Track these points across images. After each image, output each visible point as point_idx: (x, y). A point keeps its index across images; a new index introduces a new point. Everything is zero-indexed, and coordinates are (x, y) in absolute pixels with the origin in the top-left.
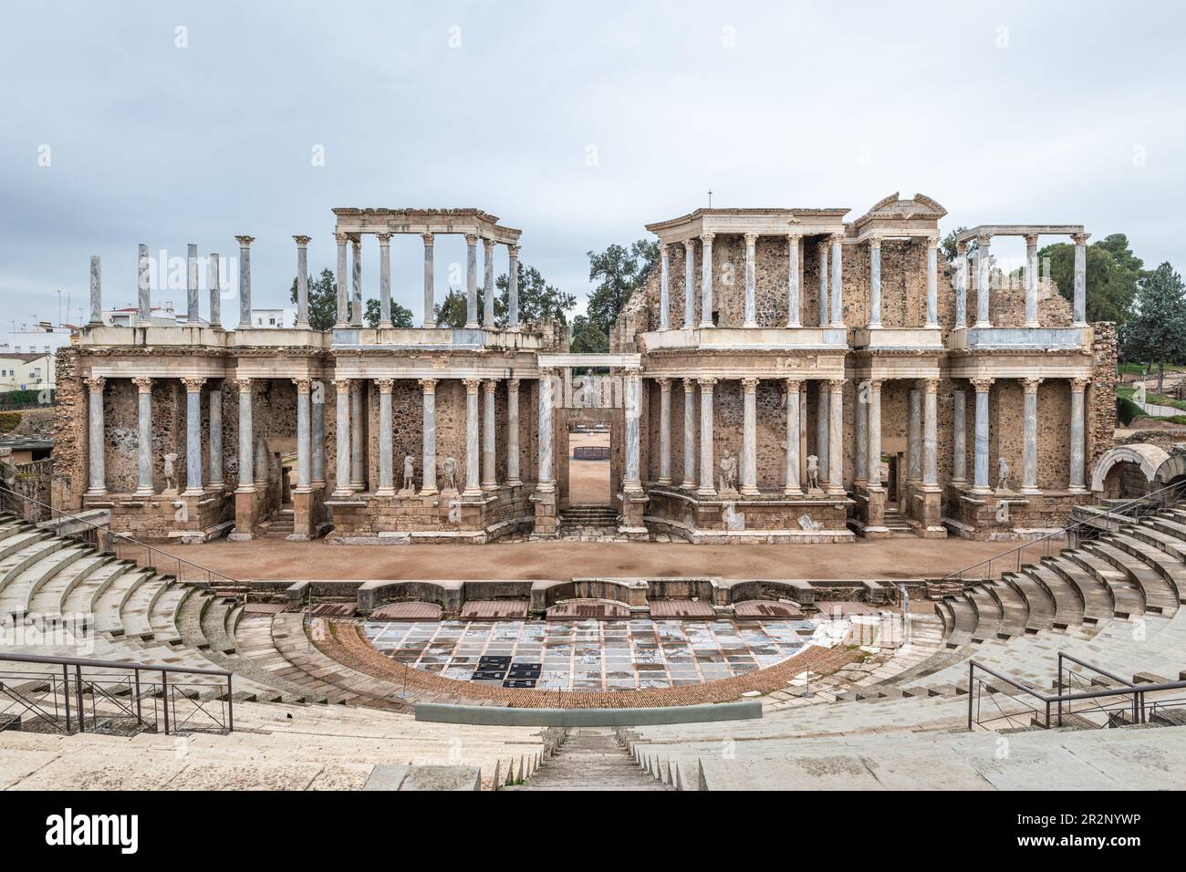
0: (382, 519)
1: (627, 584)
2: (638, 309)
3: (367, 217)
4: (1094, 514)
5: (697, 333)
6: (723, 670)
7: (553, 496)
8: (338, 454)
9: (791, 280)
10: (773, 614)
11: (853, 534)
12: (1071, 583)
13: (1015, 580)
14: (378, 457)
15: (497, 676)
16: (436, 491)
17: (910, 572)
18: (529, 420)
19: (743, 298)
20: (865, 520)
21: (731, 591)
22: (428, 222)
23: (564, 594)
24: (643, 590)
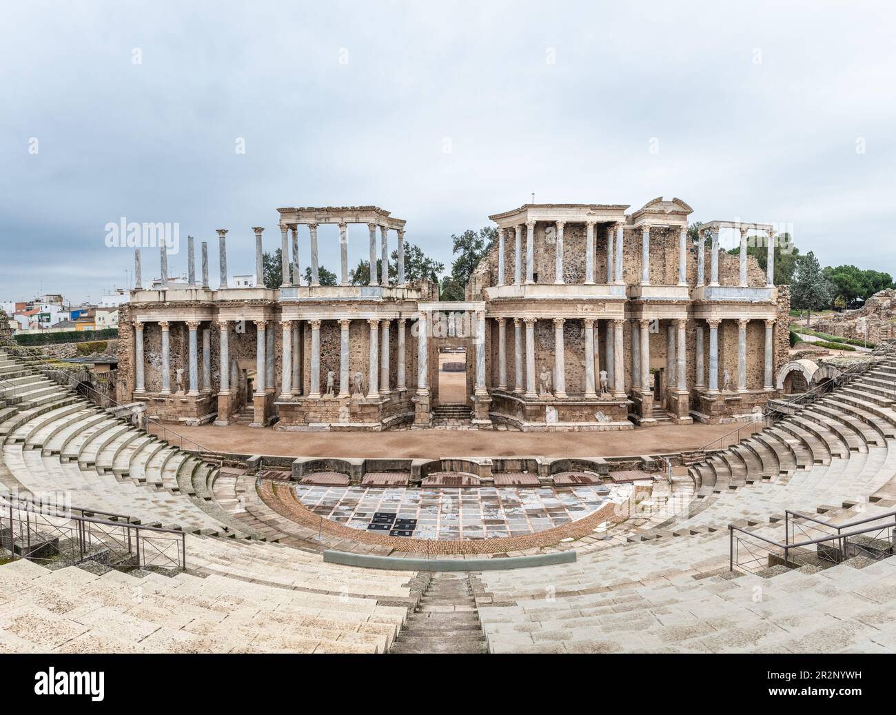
0: (311, 414)
1: (477, 462)
2: (484, 271)
3: (300, 213)
4: (780, 404)
5: (523, 288)
6: (546, 523)
7: (428, 398)
8: (283, 371)
9: (588, 252)
10: (580, 482)
11: (632, 424)
12: (770, 449)
13: (737, 450)
14: (310, 372)
15: (386, 527)
16: (349, 395)
17: (670, 448)
18: (412, 346)
19: (555, 264)
20: (640, 414)
21: (551, 467)
22: (342, 215)
23: (434, 469)
24: (489, 466)
